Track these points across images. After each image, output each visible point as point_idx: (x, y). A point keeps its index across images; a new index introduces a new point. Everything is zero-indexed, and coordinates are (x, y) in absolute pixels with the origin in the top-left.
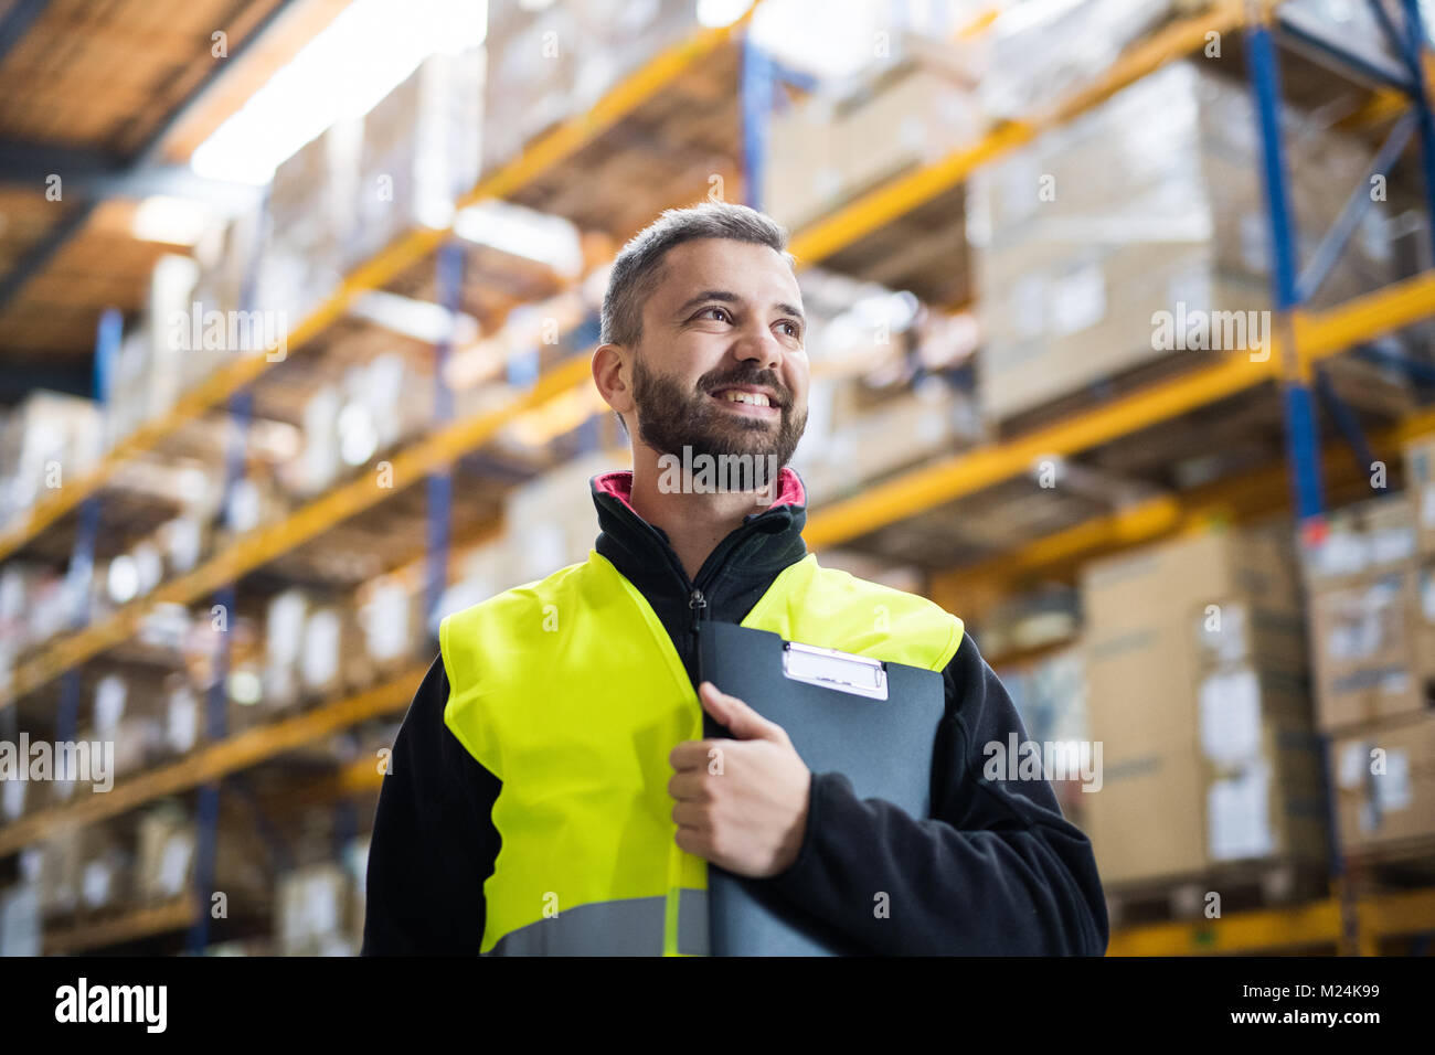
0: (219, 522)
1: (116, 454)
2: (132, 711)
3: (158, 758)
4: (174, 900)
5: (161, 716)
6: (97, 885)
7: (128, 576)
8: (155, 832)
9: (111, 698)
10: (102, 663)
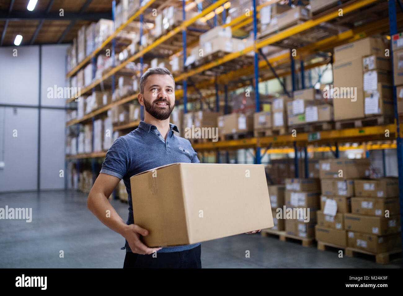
0: (139, 43)
1: (117, 30)
2: (125, 84)
3: (131, 93)
4: (136, 121)
5: (132, 85)
6: (122, 118)
7: (122, 56)
8: (132, 107)
9: (121, 81)
10: (119, 74)
